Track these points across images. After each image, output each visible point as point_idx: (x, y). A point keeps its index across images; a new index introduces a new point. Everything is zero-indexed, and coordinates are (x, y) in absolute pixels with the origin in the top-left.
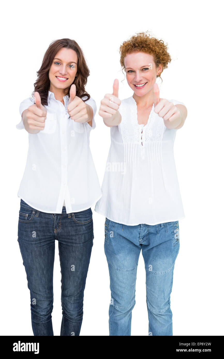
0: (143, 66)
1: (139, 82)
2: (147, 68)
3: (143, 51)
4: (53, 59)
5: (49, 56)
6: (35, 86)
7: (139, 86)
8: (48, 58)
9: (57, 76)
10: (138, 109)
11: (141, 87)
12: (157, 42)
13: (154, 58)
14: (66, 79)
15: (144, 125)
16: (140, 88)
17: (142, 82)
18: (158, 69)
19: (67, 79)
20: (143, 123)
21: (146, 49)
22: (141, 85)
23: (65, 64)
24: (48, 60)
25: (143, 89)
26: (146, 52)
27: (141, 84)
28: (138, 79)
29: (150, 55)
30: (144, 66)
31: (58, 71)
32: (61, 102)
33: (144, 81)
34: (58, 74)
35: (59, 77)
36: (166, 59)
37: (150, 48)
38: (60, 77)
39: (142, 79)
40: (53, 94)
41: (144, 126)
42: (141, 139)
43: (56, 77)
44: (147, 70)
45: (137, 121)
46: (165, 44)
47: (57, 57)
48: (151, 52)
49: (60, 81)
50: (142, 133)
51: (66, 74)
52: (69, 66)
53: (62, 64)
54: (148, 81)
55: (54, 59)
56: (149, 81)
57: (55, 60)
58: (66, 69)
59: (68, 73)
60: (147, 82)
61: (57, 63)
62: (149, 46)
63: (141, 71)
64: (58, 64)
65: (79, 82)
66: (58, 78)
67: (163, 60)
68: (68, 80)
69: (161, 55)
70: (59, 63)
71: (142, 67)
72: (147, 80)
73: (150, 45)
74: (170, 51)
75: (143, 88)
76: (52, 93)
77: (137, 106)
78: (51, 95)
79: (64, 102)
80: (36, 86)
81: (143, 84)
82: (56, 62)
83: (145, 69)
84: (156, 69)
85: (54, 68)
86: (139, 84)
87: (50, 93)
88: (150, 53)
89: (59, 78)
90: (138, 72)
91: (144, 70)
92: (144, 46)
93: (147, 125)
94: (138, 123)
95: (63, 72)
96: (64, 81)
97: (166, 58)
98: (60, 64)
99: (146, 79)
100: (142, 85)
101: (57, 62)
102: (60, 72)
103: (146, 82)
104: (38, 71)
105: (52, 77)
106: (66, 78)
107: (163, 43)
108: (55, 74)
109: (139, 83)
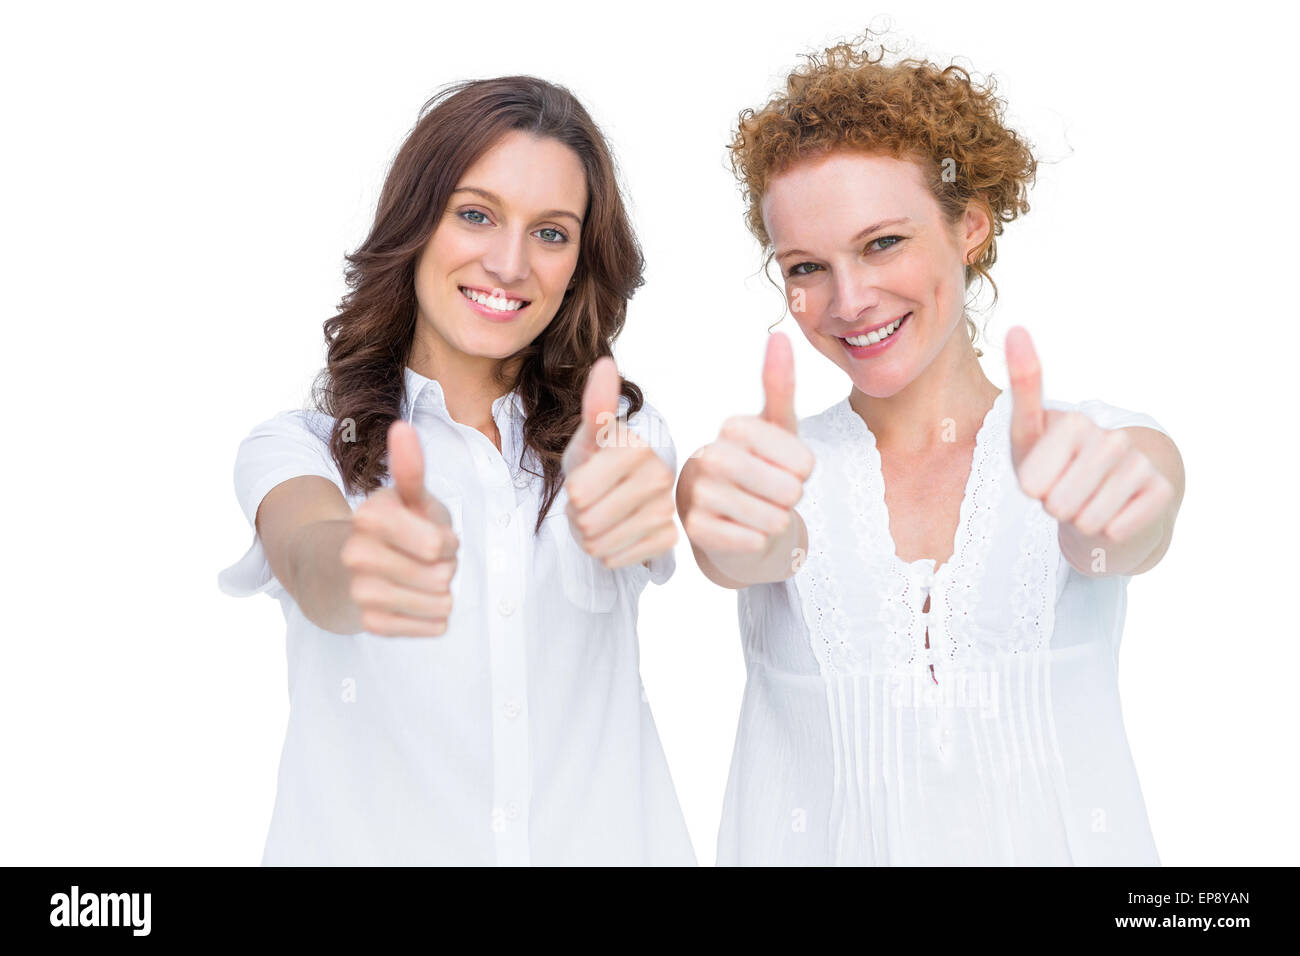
0: (861, 228)
1: (859, 322)
2: (891, 237)
3: (854, 148)
4: (452, 188)
5: (428, 170)
6: (329, 338)
7: (863, 341)
8: (418, 180)
9: (465, 282)
10: (890, 468)
11: (878, 343)
12: (927, 83)
13: (927, 176)
14: (518, 305)
15: (933, 562)
16: (873, 351)
17: (877, 318)
18: (963, 228)
19: (525, 304)
20: (926, 552)
21: (869, 133)
22: (874, 337)
23: (517, 225)
24: (417, 193)
25: (891, 352)
26: (868, 147)
27: (876, 329)
28: (851, 302)
29: (899, 163)
30: (872, 230)
31: (477, 260)
32: (481, 429)
33: (890, 311)
34: (474, 277)
35: (480, 291)
36: (997, 164)
37: (886, 122)
38: (488, 293)
39: (871, 299)
40: (436, 386)
41: (937, 569)
42: (927, 646)
43: (461, 288)
44: (894, 249)
45: (890, 540)
46: (978, 83)
47: (471, 180)
48: (902, 143)
49: (484, 314)
50: (926, 608)
51: (525, 276)
52: (539, 234)
53: (503, 220)
54: (913, 307)
55: (460, 191)
56: (921, 305)
57: (460, 200)
58: (524, 250)
59: (532, 271)
60: (910, 313)
61: (472, 212)
62: (881, 113)
63: (860, 259)
64: (474, 216)
65: (585, 322)
66: (475, 295)
67: (981, 173)
68: (529, 309)
69: (963, 152)
70: (482, 216)
71: (859, 236)
72: (907, 299)
73: (884, 108)
74: (1017, 116)
75: (888, 346)
76: (428, 383)
77: (877, 454)
78: (422, 394)
79: (496, 429)
80: (335, 335)
81: (885, 325)
82: (466, 209)
83: (878, 244)
84: (953, 232)
85: (452, 240)
86: (861, 328)
87: (415, 382)
88: (895, 146)
89: (482, 299)
90: (843, 264)
91: (876, 246)
92: (856, 116)
93: (951, 560)
94: (897, 554)
95: (509, 267)
96: (505, 318)
97: (996, 159)
98: (485, 221)
99: (896, 295)
100: (883, 333)
101: (471, 208)
102: (491, 267)
103: (900, 309)
104: (351, 252)
105: (434, 289)
106: (517, 299)
107: (967, 83)
108: (453, 275)
109: (862, 324)
